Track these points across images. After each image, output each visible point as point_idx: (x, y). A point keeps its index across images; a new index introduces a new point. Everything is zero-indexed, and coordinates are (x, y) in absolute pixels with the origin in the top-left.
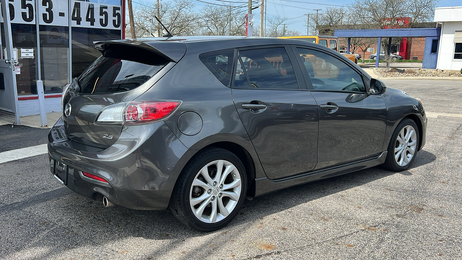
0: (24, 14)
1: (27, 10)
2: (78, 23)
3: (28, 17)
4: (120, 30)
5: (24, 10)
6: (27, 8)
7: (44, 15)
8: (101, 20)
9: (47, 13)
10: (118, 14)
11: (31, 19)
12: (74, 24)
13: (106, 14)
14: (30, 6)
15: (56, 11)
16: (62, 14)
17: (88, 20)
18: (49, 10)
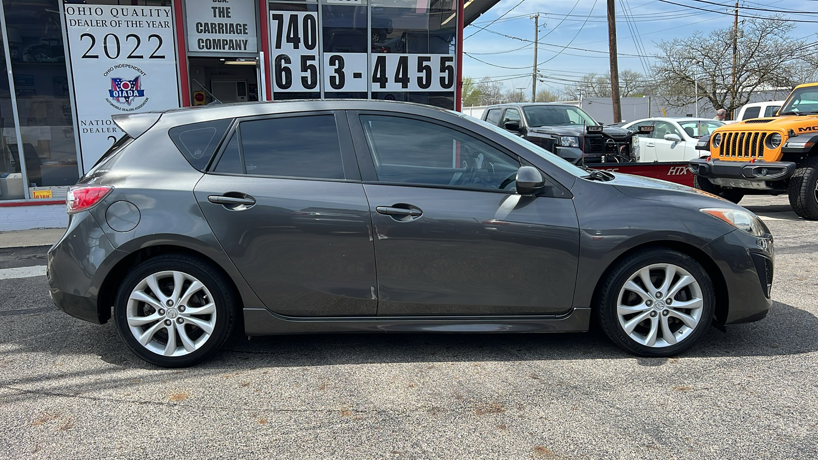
0: (304, 80)
1: (308, 74)
2: (383, 86)
3: (309, 83)
4: (453, 92)
5: (304, 74)
6: (309, 70)
7: (332, 79)
8: (420, 79)
9: (337, 75)
10: (450, 68)
11: (314, 84)
12: (376, 87)
13: (428, 69)
14: (313, 68)
15: (348, 72)
16: (357, 75)
17: (397, 80)
18: (339, 71)
